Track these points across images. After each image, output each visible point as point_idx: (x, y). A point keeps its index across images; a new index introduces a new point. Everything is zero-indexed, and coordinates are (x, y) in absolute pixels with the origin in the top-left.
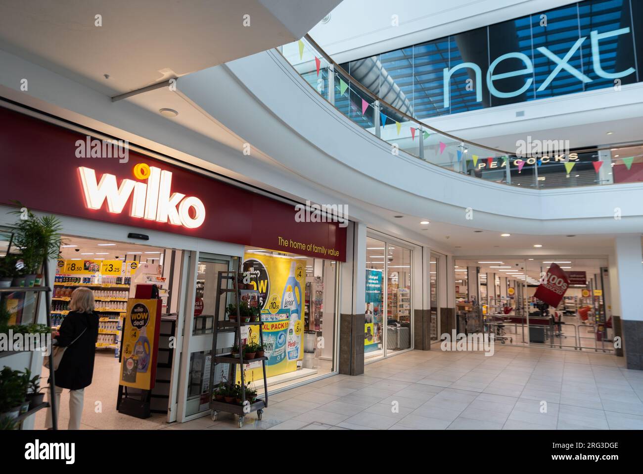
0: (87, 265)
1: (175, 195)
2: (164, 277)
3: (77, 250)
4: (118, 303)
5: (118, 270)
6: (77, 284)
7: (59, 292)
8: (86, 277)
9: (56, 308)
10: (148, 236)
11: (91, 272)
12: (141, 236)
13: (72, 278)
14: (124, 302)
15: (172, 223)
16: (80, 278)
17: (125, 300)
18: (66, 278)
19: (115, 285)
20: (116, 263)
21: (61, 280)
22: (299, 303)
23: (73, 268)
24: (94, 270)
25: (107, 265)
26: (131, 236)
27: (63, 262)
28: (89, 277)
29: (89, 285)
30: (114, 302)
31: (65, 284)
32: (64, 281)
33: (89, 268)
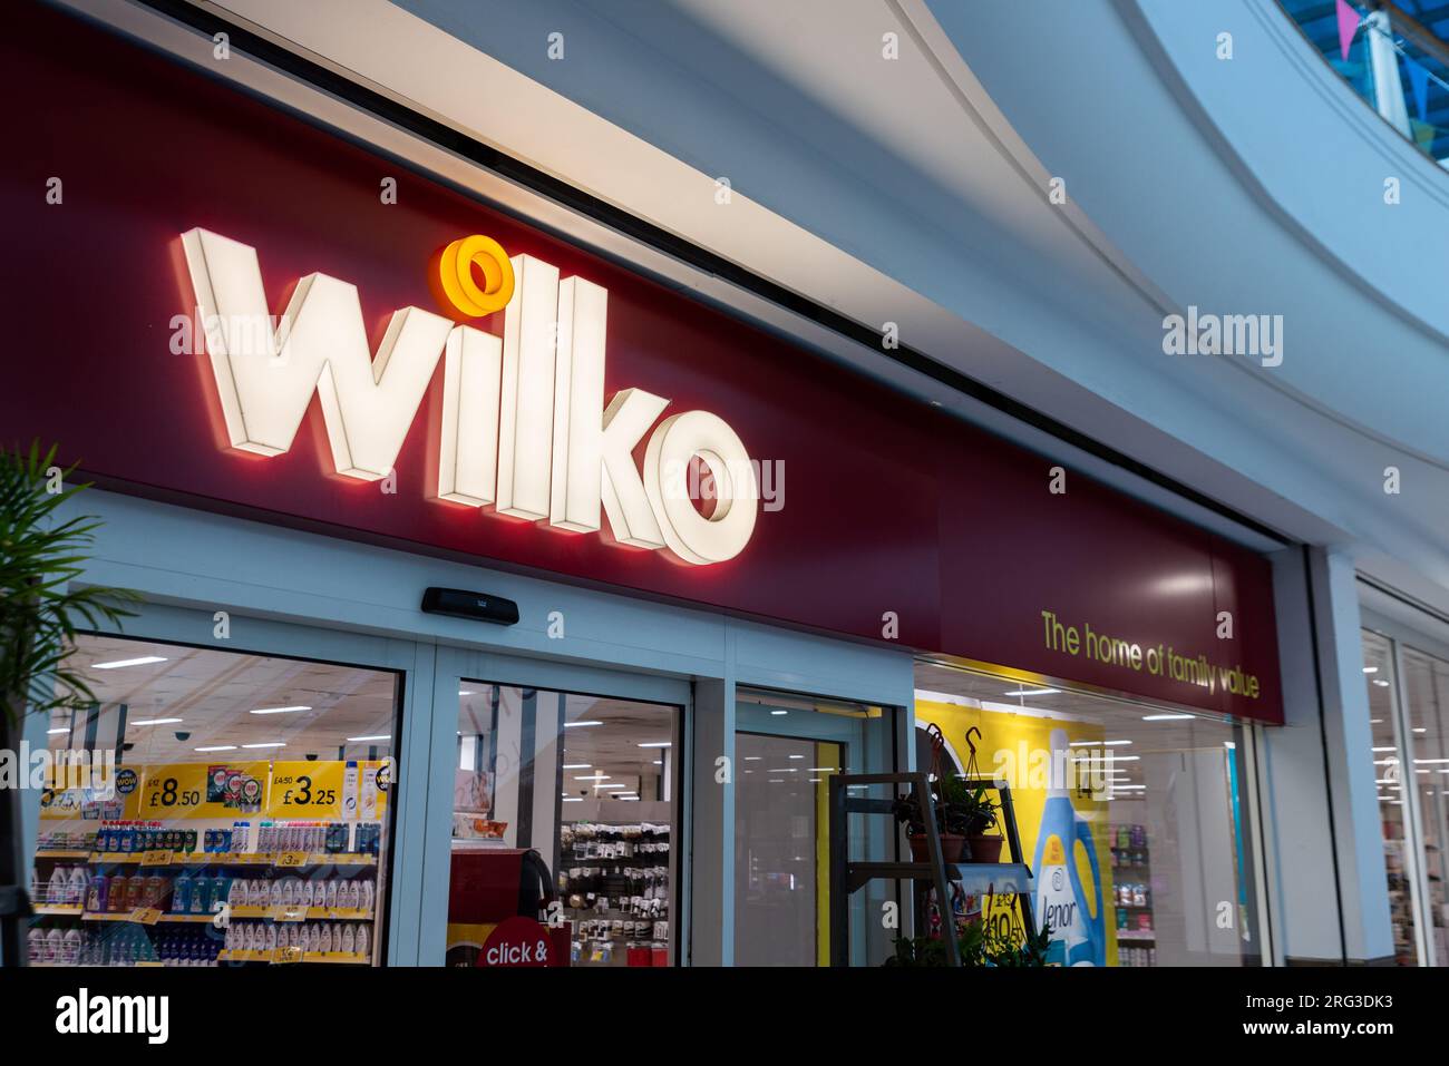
0: (217, 783)
1: (624, 400)
2: (498, 819)
3: (183, 736)
4: (337, 928)
5: (329, 796)
6: (182, 858)
7: (120, 891)
8: (215, 828)
9: (114, 951)
10: (513, 605)
11: (234, 810)
12: (482, 604)
13: (165, 834)
14: (357, 923)
15: (621, 536)
16: (195, 834)
17: (360, 916)
18: (144, 834)
19: (321, 857)
20: (324, 771)
21: (127, 842)
22: (1094, 915)
23: (169, 797)
24: (242, 802)
25: (288, 780)
26: (435, 602)
27: (134, 775)
28: (229, 828)
29: (227, 858)
30: (320, 922)
31: (143, 859)
32: (139, 846)
33: (227, 794)
